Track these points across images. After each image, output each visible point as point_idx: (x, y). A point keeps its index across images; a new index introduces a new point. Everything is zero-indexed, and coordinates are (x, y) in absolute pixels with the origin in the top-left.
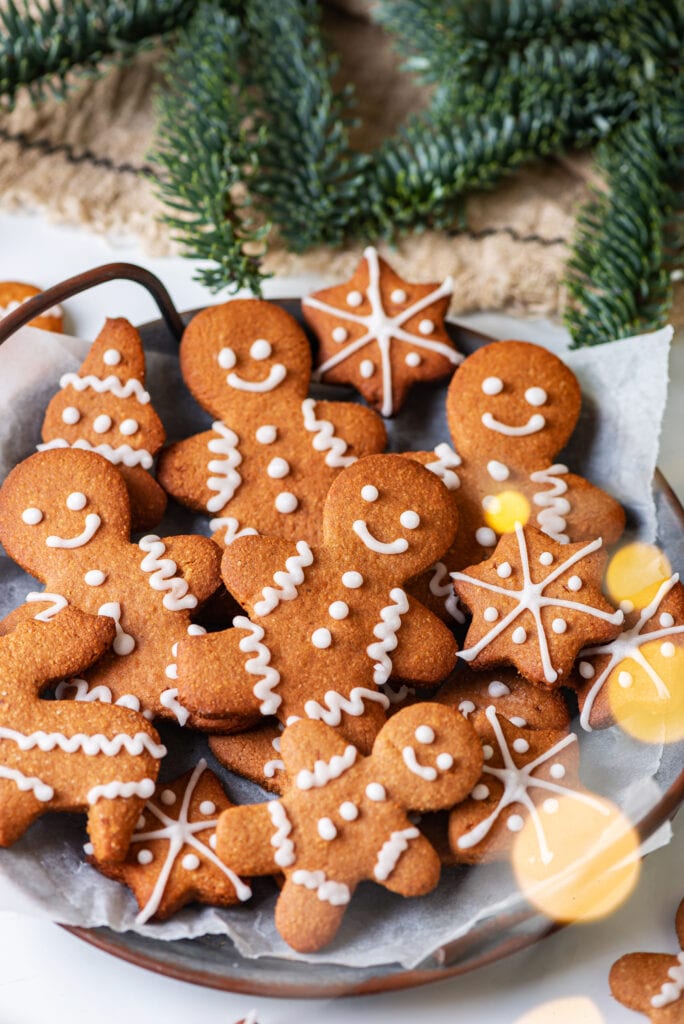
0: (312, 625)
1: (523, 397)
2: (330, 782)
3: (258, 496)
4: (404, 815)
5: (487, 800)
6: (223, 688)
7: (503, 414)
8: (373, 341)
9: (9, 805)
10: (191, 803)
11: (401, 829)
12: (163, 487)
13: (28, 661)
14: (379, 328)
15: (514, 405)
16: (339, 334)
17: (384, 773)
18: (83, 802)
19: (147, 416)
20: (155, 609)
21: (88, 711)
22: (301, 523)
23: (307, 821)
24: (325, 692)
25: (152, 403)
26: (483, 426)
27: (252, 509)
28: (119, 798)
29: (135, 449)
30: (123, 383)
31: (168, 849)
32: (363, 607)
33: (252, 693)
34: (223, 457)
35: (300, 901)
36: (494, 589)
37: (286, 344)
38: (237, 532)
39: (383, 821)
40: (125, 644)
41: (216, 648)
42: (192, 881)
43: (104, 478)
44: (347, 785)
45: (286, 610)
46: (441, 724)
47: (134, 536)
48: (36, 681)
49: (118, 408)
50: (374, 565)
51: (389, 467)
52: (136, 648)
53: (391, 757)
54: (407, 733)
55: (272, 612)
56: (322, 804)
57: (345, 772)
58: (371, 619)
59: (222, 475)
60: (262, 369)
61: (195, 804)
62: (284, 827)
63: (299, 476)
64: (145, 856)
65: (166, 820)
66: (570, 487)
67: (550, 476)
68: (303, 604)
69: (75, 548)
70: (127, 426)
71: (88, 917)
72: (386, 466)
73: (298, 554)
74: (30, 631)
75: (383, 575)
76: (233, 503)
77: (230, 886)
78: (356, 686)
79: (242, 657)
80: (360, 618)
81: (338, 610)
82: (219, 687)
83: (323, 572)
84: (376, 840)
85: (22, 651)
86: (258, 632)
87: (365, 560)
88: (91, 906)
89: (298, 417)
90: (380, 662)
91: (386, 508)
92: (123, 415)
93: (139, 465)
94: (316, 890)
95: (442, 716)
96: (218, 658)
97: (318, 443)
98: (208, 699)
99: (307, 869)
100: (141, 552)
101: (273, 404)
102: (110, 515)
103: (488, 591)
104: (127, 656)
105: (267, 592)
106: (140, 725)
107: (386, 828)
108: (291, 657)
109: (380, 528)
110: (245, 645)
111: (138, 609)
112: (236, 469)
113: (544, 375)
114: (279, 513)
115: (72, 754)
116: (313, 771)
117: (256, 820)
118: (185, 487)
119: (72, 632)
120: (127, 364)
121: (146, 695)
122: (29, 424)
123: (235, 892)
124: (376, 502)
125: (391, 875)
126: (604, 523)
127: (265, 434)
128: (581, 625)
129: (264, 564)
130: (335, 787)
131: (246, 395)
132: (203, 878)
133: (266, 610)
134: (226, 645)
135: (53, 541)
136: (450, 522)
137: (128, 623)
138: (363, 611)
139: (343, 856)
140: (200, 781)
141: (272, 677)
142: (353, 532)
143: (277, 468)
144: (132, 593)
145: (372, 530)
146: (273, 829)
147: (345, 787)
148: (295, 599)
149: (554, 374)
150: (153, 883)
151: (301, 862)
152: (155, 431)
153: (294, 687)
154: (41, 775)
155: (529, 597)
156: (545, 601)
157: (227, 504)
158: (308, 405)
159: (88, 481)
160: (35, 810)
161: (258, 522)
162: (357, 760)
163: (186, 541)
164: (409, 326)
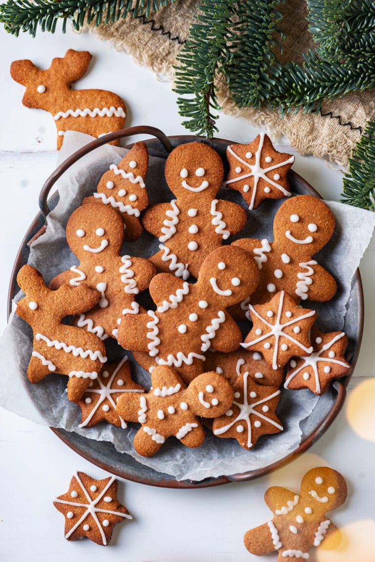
0: (180, 322)
1: (307, 226)
2: (167, 396)
3: (182, 239)
4: (194, 417)
5: (232, 417)
6: (136, 342)
7: (296, 232)
8: (252, 176)
9: (37, 369)
10: (115, 378)
11: (191, 423)
12: (142, 225)
13: (60, 306)
14: (256, 171)
15: (302, 229)
16: (238, 170)
17: (190, 399)
18: (67, 374)
19: (142, 194)
20: (120, 291)
21: (79, 334)
22: (197, 256)
23: (154, 409)
24: (178, 351)
25: (146, 188)
26: (285, 236)
27: (177, 245)
28: (82, 378)
29: (133, 208)
30: (135, 177)
31: (99, 398)
32: (205, 317)
33: (147, 346)
34: (171, 219)
35: (144, 438)
36: (263, 321)
37: (213, 170)
38: (168, 255)
39: (184, 417)
40: (105, 303)
41: (136, 324)
42: (104, 416)
43: (114, 224)
44: (174, 400)
45: (171, 312)
46: (218, 385)
47: (120, 254)
48: (62, 316)
49: (130, 187)
50: (215, 299)
51: (234, 254)
52: (109, 306)
53: (194, 393)
54: (203, 385)
55: (165, 312)
56: (162, 404)
57: (174, 394)
58: (207, 322)
59: (168, 227)
60: (199, 181)
61: (116, 378)
62: (144, 409)
63: (202, 234)
64: (88, 401)
65: (102, 386)
66: (315, 272)
67: (308, 265)
68: (179, 311)
69: (95, 253)
70: (132, 197)
71: (58, 423)
72: (233, 253)
73: (183, 289)
74: (64, 292)
75: (218, 303)
76: (170, 240)
77: (119, 421)
78: (192, 351)
79: (147, 330)
80: (203, 322)
81: (193, 317)
82: (133, 341)
83: (191, 298)
84: (180, 424)
85: (59, 301)
86: (156, 320)
87: (211, 296)
88: (61, 417)
89: (208, 207)
90: (205, 343)
91: (227, 273)
92: (132, 191)
93: (134, 215)
94: (151, 436)
95: (219, 382)
96: (136, 329)
97: (214, 221)
98: (128, 345)
99: (150, 427)
100: (121, 262)
101: (199, 198)
102: (113, 241)
103: (261, 321)
104: (104, 308)
105: (165, 303)
106: (99, 346)
107: (185, 420)
108: (167, 334)
109: (222, 282)
110: (149, 325)
111: (113, 288)
112: (175, 225)
113: (319, 217)
114: (189, 250)
115: (67, 353)
116: (161, 390)
117: (134, 402)
118: (152, 228)
119: (81, 297)
120: (139, 168)
121: (107, 328)
122: (95, 177)
123: (121, 424)
124: (224, 270)
125: (182, 438)
126: (325, 292)
127: (192, 212)
128: (294, 349)
129: (167, 290)
130: (168, 399)
131: (188, 192)
132: (109, 416)
133: (162, 311)
134: (141, 323)
135: (86, 248)
136: (255, 284)
137: (108, 293)
138: (204, 318)
139: (165, 426)
140: (121, 367)
141: (157, 341)
142: (210, 282)
143: (193, 229)
144: (113, 280)
145: (218, 283)
146: (139, 408)
147: (173, 400)
148: (176, 309)
149: (324, 218)
150: (88, 414)
151: (148, 423)
152: (144, 202)
153: (165, 347)
154: (53, 360)
155: (276, 329)
156: (282, 334)
157: (167, 241)
158: (214, 202)
159: (107, 224)
160: (48, 373)
161: (179, 252)
162: (180, 390)
163: (141, 262)
164: (269, 174)
